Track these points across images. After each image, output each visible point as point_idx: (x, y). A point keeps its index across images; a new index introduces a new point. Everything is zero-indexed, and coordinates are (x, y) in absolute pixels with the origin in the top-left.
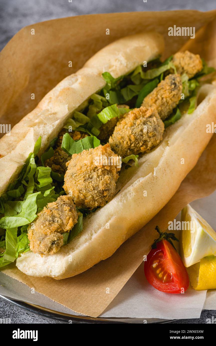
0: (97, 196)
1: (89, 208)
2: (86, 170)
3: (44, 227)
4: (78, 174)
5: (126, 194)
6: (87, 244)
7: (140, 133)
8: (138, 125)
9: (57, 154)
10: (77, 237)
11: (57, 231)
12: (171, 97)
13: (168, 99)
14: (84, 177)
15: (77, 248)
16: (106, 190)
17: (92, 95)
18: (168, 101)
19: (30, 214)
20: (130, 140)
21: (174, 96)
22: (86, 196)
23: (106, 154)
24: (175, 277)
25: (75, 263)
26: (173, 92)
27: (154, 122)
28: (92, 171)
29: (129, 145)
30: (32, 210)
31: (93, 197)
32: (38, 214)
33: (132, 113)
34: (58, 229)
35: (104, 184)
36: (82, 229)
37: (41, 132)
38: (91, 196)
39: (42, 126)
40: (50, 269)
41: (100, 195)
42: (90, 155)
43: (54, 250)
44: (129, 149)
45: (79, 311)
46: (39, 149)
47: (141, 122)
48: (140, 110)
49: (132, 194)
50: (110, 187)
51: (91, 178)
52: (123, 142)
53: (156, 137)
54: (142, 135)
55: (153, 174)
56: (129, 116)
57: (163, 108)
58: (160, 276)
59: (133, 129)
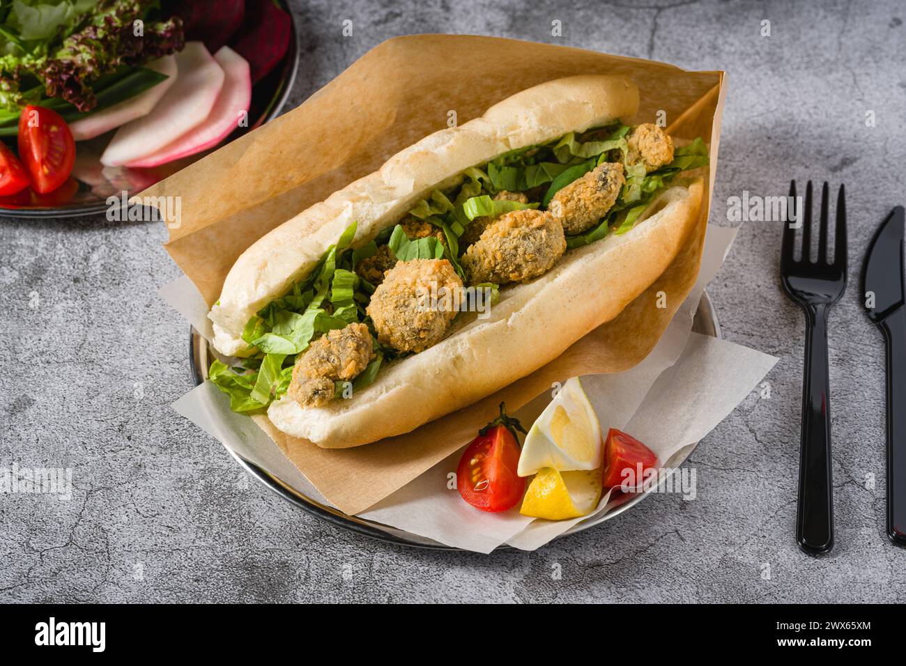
0: (409, 336)
1: (396, 350)
2: (403, 292)
3: (311, 365)
4: (389, 295)
5: (455, 343)
6: (368, 405)
7: (512, 251)
8: (514, 238)
9: (385, 253)
10: (361, 392)
11: (326, 375)
12: (592, 200)
13: (588, 202)
14: (396, 302)
15: (353, 408)
16: (424, 330)
17: (469, 168)
18: (587, 206)
19: (301, 340)
20: (495, 259)
21: (598, 199)
22: (393, 331)
23: (439, 274)
24: (491, 486)
25: (343, 431)
26: (598, 192)
27: (541, 238)
28: (411, 296)
29: (493, 265)
30: (306, 334)
31: (403, 335)
32: (312, 343)
33: (511, 216)
34: (331, 372)
35: (422, 321)
36: (372, 381)
37: (363, 215)
38: (399, 334)
39: (368, 204)
40: (308, 429)
41: (414, 336)
42: (417, 271)
43: (316, 402)
44: (493, 271)
45: (332, 501)
46: (350, 242)
47: (519, 233)
48: (525, 214)
49: (464, 345)
50: (433, 326)
51: (407, 306)
52: (484, 259)
53: (537, 263)
54: (515, 256)
55: (507, 320)
56: (507, 219)
57: (576, 215)
58: (474, 479)
59: (504, 242)
